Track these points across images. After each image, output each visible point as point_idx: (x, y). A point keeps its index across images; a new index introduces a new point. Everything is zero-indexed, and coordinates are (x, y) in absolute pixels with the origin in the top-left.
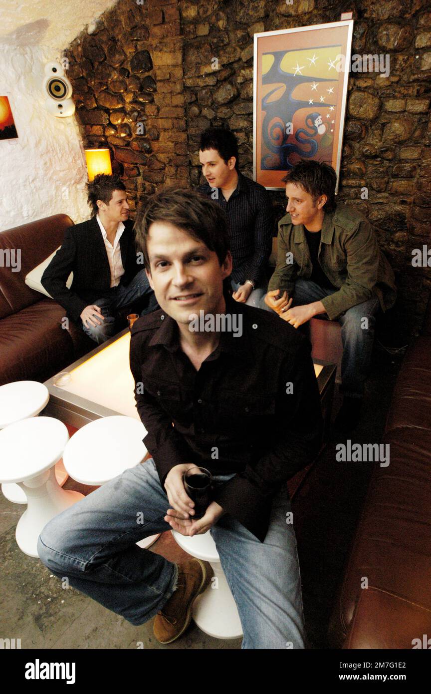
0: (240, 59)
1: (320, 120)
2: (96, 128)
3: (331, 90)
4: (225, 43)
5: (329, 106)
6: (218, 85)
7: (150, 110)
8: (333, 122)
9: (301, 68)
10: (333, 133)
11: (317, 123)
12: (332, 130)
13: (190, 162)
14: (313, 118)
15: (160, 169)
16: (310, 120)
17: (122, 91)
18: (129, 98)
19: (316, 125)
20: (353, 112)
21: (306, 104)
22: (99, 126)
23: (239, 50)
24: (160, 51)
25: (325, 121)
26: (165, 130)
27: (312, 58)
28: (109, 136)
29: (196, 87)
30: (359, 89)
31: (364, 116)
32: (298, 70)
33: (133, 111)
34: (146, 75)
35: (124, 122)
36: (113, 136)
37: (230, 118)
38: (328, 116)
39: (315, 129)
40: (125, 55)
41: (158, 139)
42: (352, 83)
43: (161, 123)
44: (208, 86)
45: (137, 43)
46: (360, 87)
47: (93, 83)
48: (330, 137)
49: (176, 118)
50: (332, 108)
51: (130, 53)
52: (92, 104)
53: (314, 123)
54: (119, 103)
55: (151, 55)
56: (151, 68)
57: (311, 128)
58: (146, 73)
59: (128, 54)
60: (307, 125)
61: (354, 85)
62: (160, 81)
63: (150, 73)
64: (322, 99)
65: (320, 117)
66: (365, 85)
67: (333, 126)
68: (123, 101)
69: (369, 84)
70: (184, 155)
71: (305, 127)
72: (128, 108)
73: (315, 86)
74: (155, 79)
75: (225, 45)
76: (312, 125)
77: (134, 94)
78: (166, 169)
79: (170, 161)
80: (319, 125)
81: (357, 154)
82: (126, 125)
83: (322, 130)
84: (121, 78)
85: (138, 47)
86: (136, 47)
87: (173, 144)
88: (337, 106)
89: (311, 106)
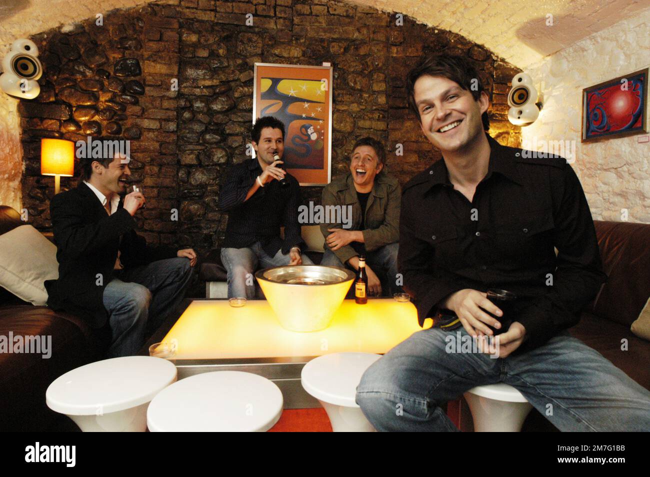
0: (238, 79)
1: (312, 129)
2: (50, 123)
3: (319, 109)
4: (224, 65)
5: (319, 120)
6: (215, 97)
7: (132, 110)
8: (323, 131)
9: (295, 92)
10: (323, 140)
11: (310, 131)
12: (322, 138)
13: (179, 161)
14: (306, 128)
15: (136, 169)
16: (303, 129)
17: (95, 90)
18: (104, 98)
19: (309, 133)
20: (337, 127)
21: (300, 118)
22: (55, 121)
23: (237, 72)
24: (154, 61)
25: (316, 130)
26: (149, 130)
27: (303, 86)
28: (66, 133)
29: (191, 95)
30: (338, 110)
31: (344, 130)
32: (292, 93)
33: (109, 109)
34: (131, 79)
35: (92, 120)
36: (73, 132)
37: (226, 124)
38: (318, 127)
39: (309, 136)
40: (108, 59)
41: (140, 138)
42: (334, 106)
43: (146, 123)
44: (204, 96)
45: (125, 52)
46: (340, 110)
47: (55, 77)
48: (321, 142)
49: (165, 120)
50: (321, 122)
51: (114, 58)
52: (49, 97)
53: (307, 131)
54: (89, 100)
55: (141, 64)
56: (140, 74)
57: (304, 134)
58: (132, 77)
59: (112, 59)
60: (302, 133)
61: (335, 108)
62: (149, 86)
63: (137, 78)
64: (313, 115)
65: (312, 127)
66: (343, 109)
67: (323, 134)
68: (97, 99)
69: (346, 109)
70: (171, 155)
71: (300, 134)
72: (101, 106)
73: (306, 105)
74: (144, 83)
75: (224, 67)
76: (306, 133)
77: (114, 94)
78: (147, 168)
79: (152, 160)
80: (311, 134)
81: (340, 157)
82: (96, 122)
83: (314, 137)
84: (97, 78)
85: (126, 55)
86: (124, 54)
87: (158, 144)
88: (325, 120)
89: (304, 119)
